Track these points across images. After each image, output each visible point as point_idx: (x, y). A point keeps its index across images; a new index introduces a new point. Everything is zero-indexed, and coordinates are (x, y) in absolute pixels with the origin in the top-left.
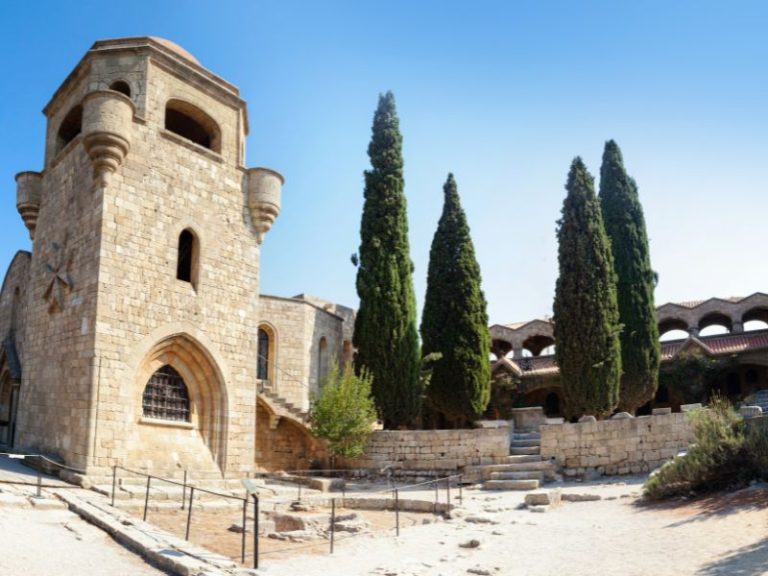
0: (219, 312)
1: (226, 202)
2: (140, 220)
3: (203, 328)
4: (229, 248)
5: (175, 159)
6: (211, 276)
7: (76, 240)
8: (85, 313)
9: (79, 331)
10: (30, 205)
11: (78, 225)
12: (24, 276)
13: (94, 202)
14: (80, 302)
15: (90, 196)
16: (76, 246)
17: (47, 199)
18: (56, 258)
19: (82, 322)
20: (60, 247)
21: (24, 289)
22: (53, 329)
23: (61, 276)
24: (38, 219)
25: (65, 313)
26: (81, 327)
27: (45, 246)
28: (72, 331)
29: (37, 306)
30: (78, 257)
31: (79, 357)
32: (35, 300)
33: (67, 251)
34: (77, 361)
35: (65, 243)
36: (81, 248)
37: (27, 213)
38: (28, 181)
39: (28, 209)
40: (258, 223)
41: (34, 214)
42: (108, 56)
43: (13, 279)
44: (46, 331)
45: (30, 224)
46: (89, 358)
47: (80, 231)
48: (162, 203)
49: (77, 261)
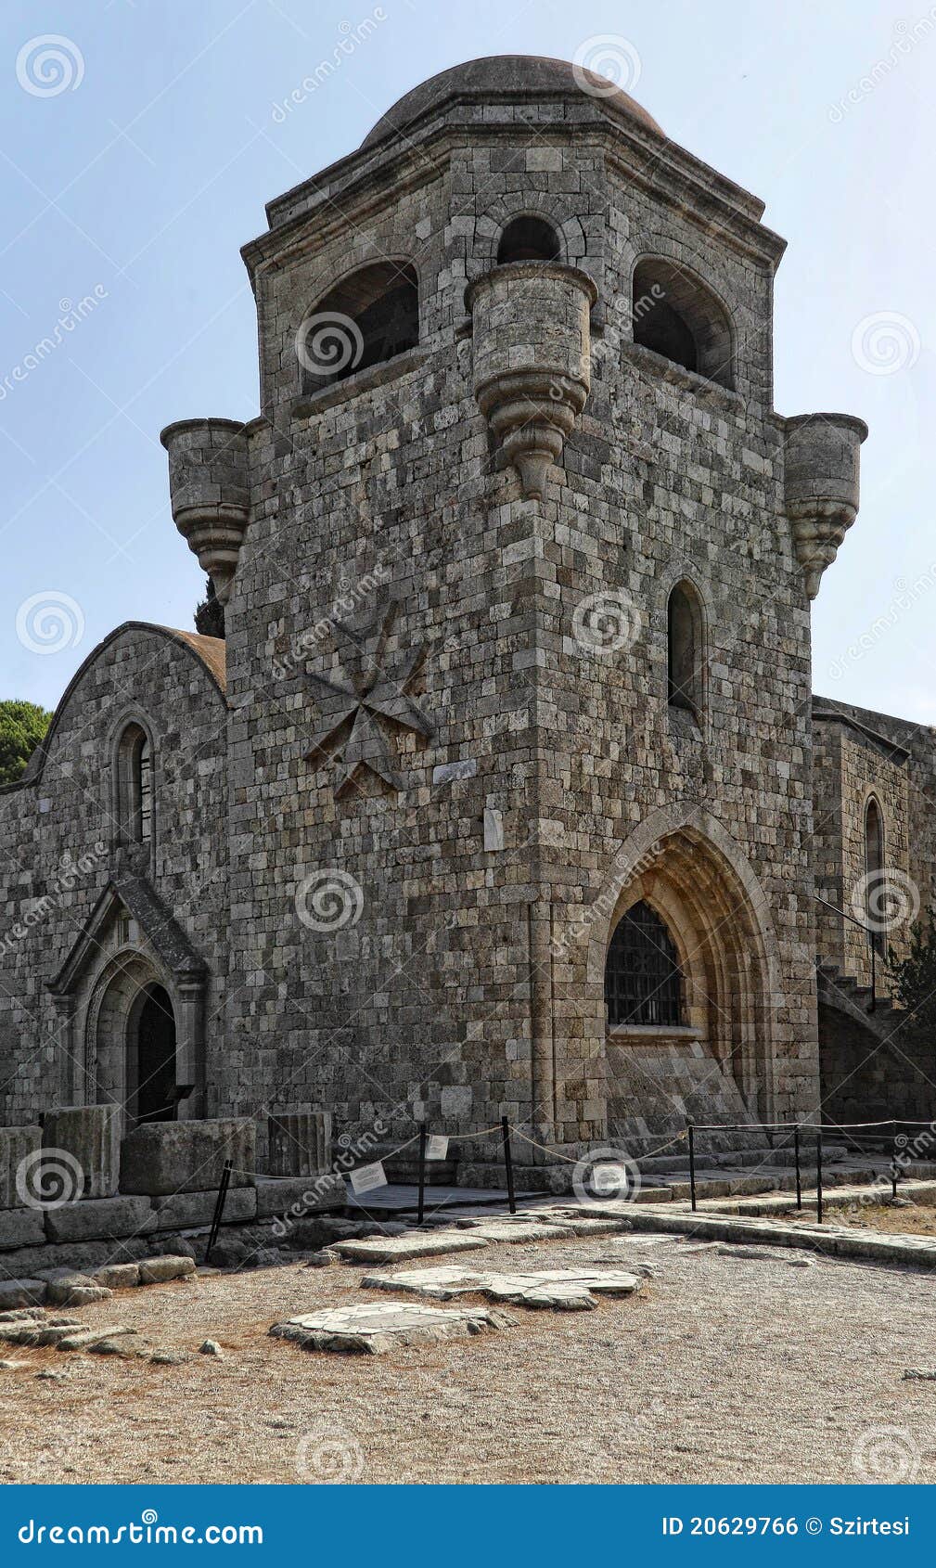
0: (744, 772)
1: (745, 508)
2: (600, 575)
3: (718, 812)
4: (754, 619)
5: (652, 417)
6: (727, 690)
7: (429, 620)
8: (490, 799)
9: (471, 843)
10: (222, 511)
11: (432, 581)
12: (163, 695)
13: (494, 533)
14: (468, 774)
15: (480, 516)
16: (433, 634)
17: (282, 499)
18: (358, 659)
19: (481, 819)
20: (371, 632)
21: (170, 729)
22: (358, 839)
23: (384, 707)
24: (242, 548)
25: (408, 798)
26: (478, 832)
27: (289, 626)
28: (440, 841)
29: (270, 780)
30: (444, 662)
31: (480, 903)
32: (264, 765)
33: (393, 644)
34: (473, 912)
35: (388, 625)
36: (452, 641)
37: (215, 534)
38: (213, 446)
39: (219, 522)
40: (809, 551)
41: (233, 535)
42: (494, 142)
43: (107, 702)
44: (324, 844)
45: (218, 563)
46: (522, 903)
47: (444, 598)
48: (635, 527)
49: (442, 673)
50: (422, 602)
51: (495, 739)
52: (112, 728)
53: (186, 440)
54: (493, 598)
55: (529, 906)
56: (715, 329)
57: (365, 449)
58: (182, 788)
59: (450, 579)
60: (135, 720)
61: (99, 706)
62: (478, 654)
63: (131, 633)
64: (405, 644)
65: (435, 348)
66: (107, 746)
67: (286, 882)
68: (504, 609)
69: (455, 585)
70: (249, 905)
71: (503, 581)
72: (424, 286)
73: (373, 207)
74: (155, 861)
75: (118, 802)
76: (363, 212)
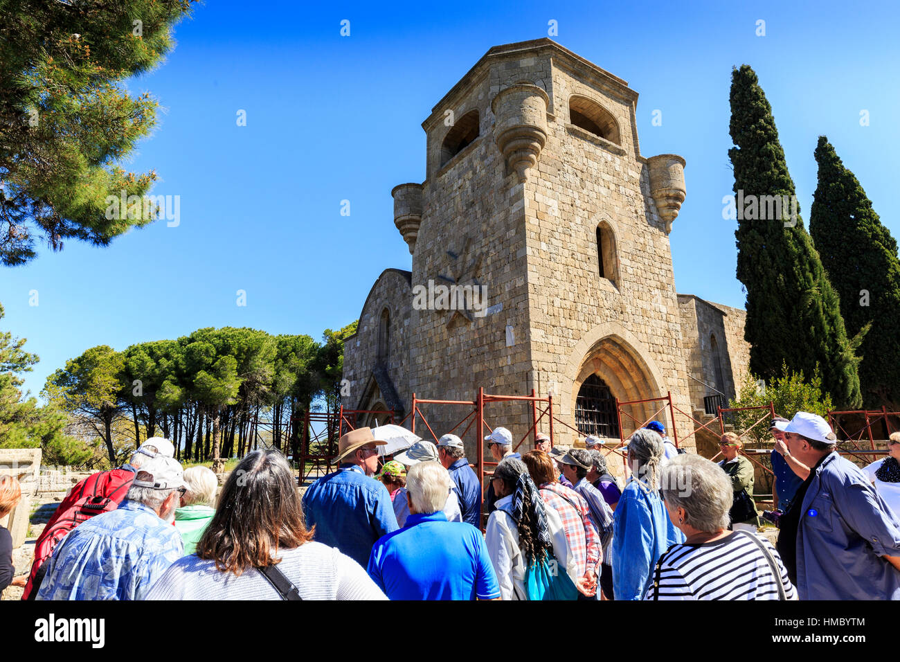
3: (630, 328)
7: (483, 244)
8: (509, 321)
9: (500, 343)
10: (410, 217)
11: (484, 227)
12: (395, 295)
13: (508, 201)
14: (499, 310)
15: (502, 195)
16: (485, 250)
17: (432, 208)
18: (455, 266)
19: (505, 332)
20: (461, 253)
21: (396, 309)
22: (456, 346)
24: (419, 231)
25: (475, 325)
26: (503, 339)
27: (433, 258)
28: (488, 344)
29: (425, 323)
30: (489, 261)
31: (505, 373)
32: (422, 317)
33: (469, 257)
34: (502, 378)
35: (467, 249)
36: (492, 251)
37: (408, 226)
38: (408, 193)
39: (409, 221)
40: (665, 212)
41: (415, 226)
42: (507, 59)
43: (378, 300)
44: (443, 350)
45: (410, 237)
46: (523, 372)
47: (489, 233)
48: (577, 197)
49: (488, 266)
50: (480, 237)
51: (510, 292)
52: (379, 311)
53: (398, 193)
54: (508, 228)
55: (527, 373)
56: (611, 126)
57: (460, 182)
58: (399, 332)
59: (491, 224)
60: (386, 307)
61: (376, 302)
62: (503, 254)
63: (387, 273)
64: (474, 256)
65: (485, 136)
66: (378, 318)
67: (428, 369)
68: (513, 232)
69: (493, 227)
70: (416, 380)
71: (512, 219)
72: (481, 115)
73: (464, 96)
74: (389, 364)
76: (461, 98)
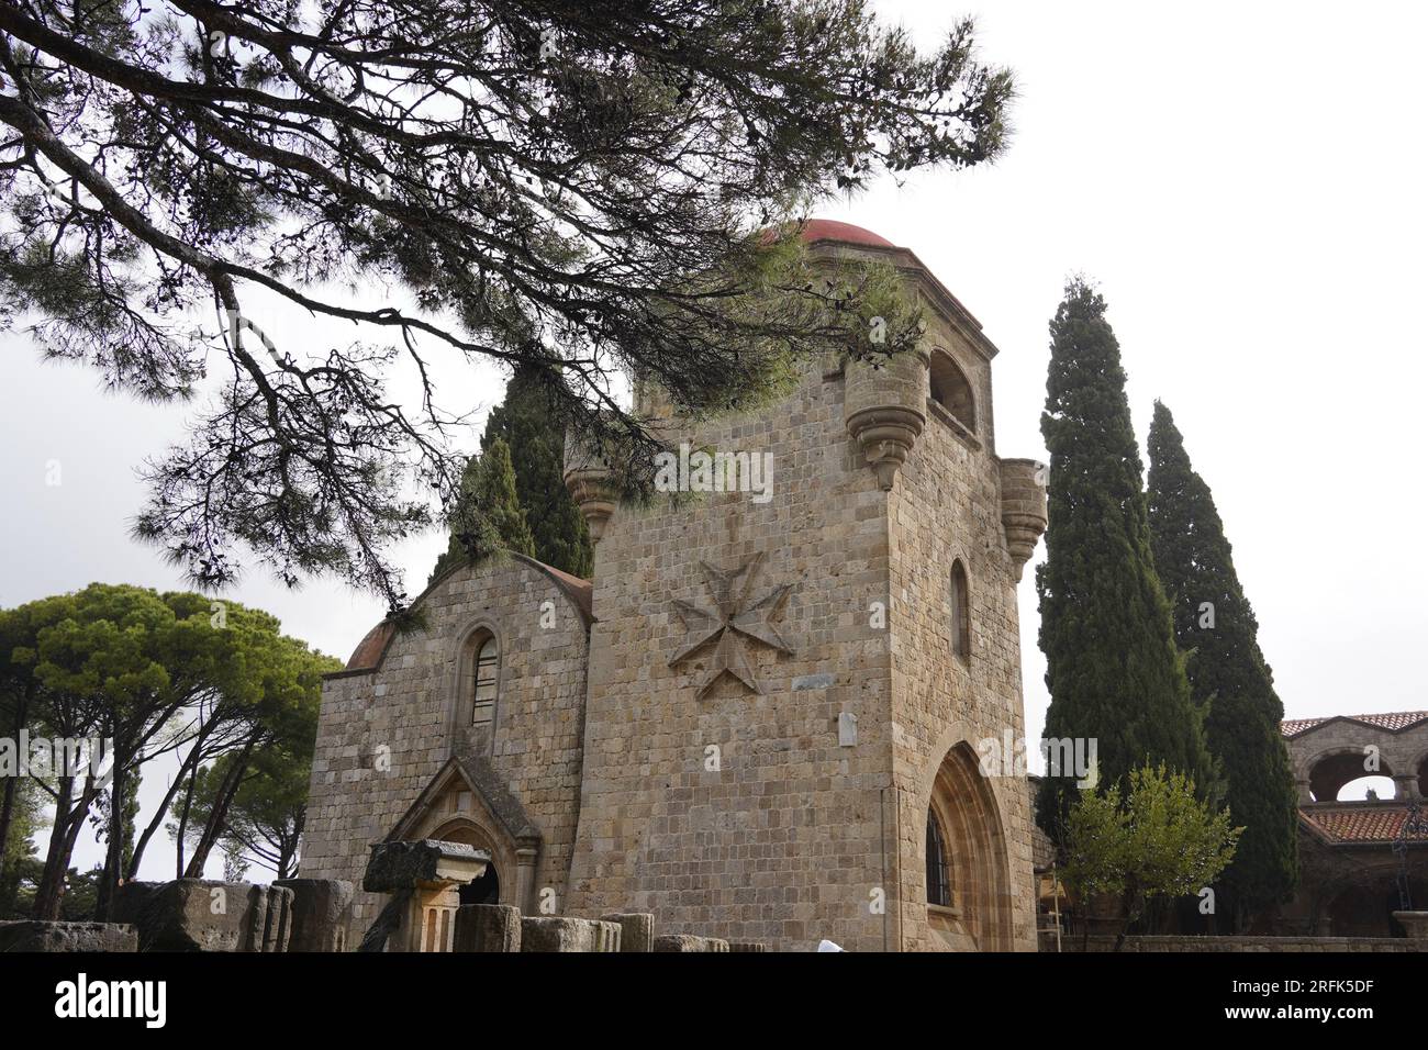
1: (985, 515)
2: (919, 546)
4: (992, 592)
5: (941, 446)
6: (980, 641)
7: (791, 567)
8: (846, 704)
9: (826, 738)
11: (795, 540)
12: (517, 607)
13: (852, 511)
14: (825, 685)
15: (839, 498)
16: (795, 577)
19: (836, 720)
20: (741, 573)
21: (522, 635)
22: (716, 731)
23: (749, 628)
25: (766, 701)
26: (833, 730)
28: (798, 736)
29: (630, 680)
30: (805, 599)
31: (834, 787)
32: (624, 668)
33: (758, 582)
34: (828, 794)
35: (754, 568)
36: (813, 584)
43: (458, 609)
44: (684, 734)
45: (599, 511)
46: (875, 788)
47: (807, 553)
49: (802, 607)
50: (785, 554)
51: (850, 658)
52: (461, 630)
54: (851, 556)
55: (882, 791)
58: (529, 683)
59: (813, 538)
60: (486, 624)
61: (449, 612)
62: (837, 595)
64: (768, 583)
66: (454, 644)
67: (641, 764)
68: (859, 564)
69: (816, 544)
70: (601, 781)
71: (861, 542)
74: (493, 742)
75: (459, 691)
